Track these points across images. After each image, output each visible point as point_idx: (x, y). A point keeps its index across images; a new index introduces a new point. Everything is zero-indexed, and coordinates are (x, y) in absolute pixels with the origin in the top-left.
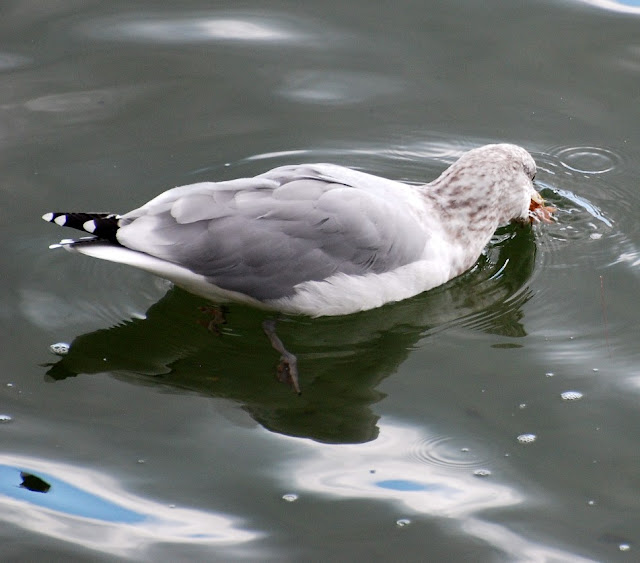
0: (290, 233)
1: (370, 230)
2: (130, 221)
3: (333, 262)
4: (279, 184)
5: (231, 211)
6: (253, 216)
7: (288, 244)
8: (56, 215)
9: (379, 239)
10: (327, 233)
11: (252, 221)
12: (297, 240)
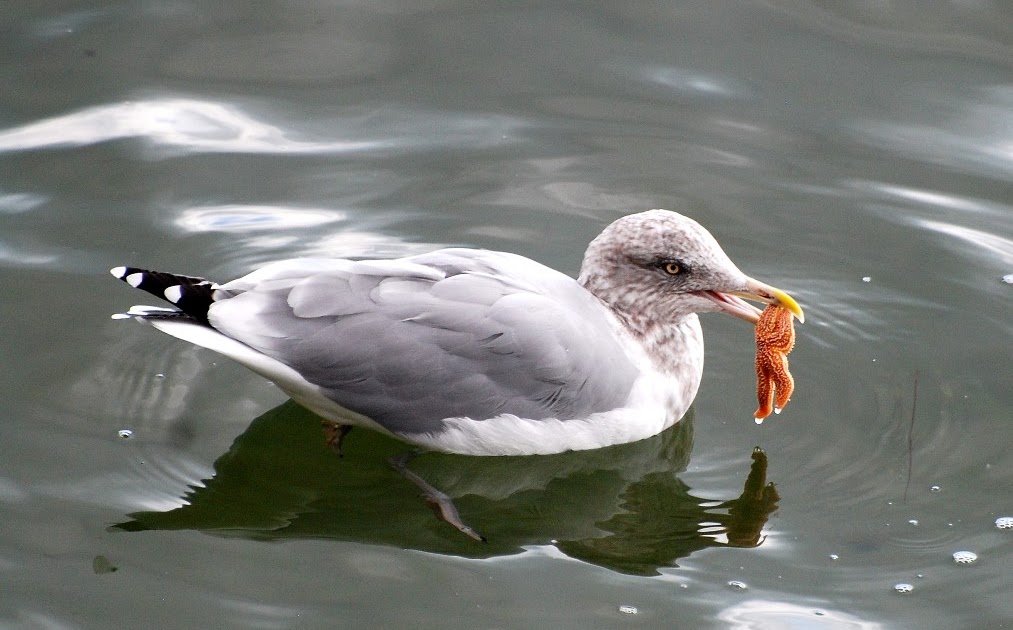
0: (447, 348)
1: (558, 357)
2: (231, 294)
3: (499, 394)
4: (444, 275)
5: (371, 306)
6: (399, 317)
7: (441, 362)
8: (130, 271)
9: (568, 370)
10: (497, 353)
11: (397, 323)
12: (454, 359)
